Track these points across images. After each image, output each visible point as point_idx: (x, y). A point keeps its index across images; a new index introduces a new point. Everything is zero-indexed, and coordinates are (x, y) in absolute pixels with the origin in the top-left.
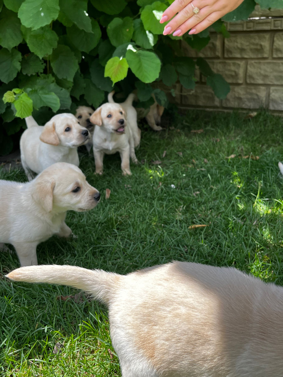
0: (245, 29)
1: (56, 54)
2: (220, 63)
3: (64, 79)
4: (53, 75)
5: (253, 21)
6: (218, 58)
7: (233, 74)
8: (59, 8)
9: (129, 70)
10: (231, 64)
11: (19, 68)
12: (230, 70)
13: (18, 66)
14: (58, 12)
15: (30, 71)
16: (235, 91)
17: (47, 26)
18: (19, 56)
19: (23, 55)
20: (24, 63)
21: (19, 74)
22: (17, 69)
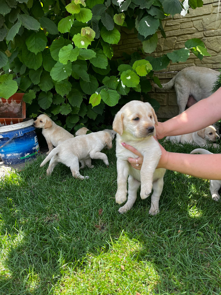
0: (167, 78)
1: (71, 93)
2: (154, 95)
3: (75, 107)
4: (69, 104)
5: (171, 73)
6: (153, 92)
7: (161, 100)
8: (71, 70)
9: (102, 100)
10: (160, 95)
11: (52, 101)
12: (160, 99)
13: (51, 100)
14: (71, 72)
15: (57, 103)
16: (162, 109)
17: (65, 79)
18: (52, 95)
19: (53, 94)
20: (54, 98)
21: (52, 104)
22: (50, 102)
